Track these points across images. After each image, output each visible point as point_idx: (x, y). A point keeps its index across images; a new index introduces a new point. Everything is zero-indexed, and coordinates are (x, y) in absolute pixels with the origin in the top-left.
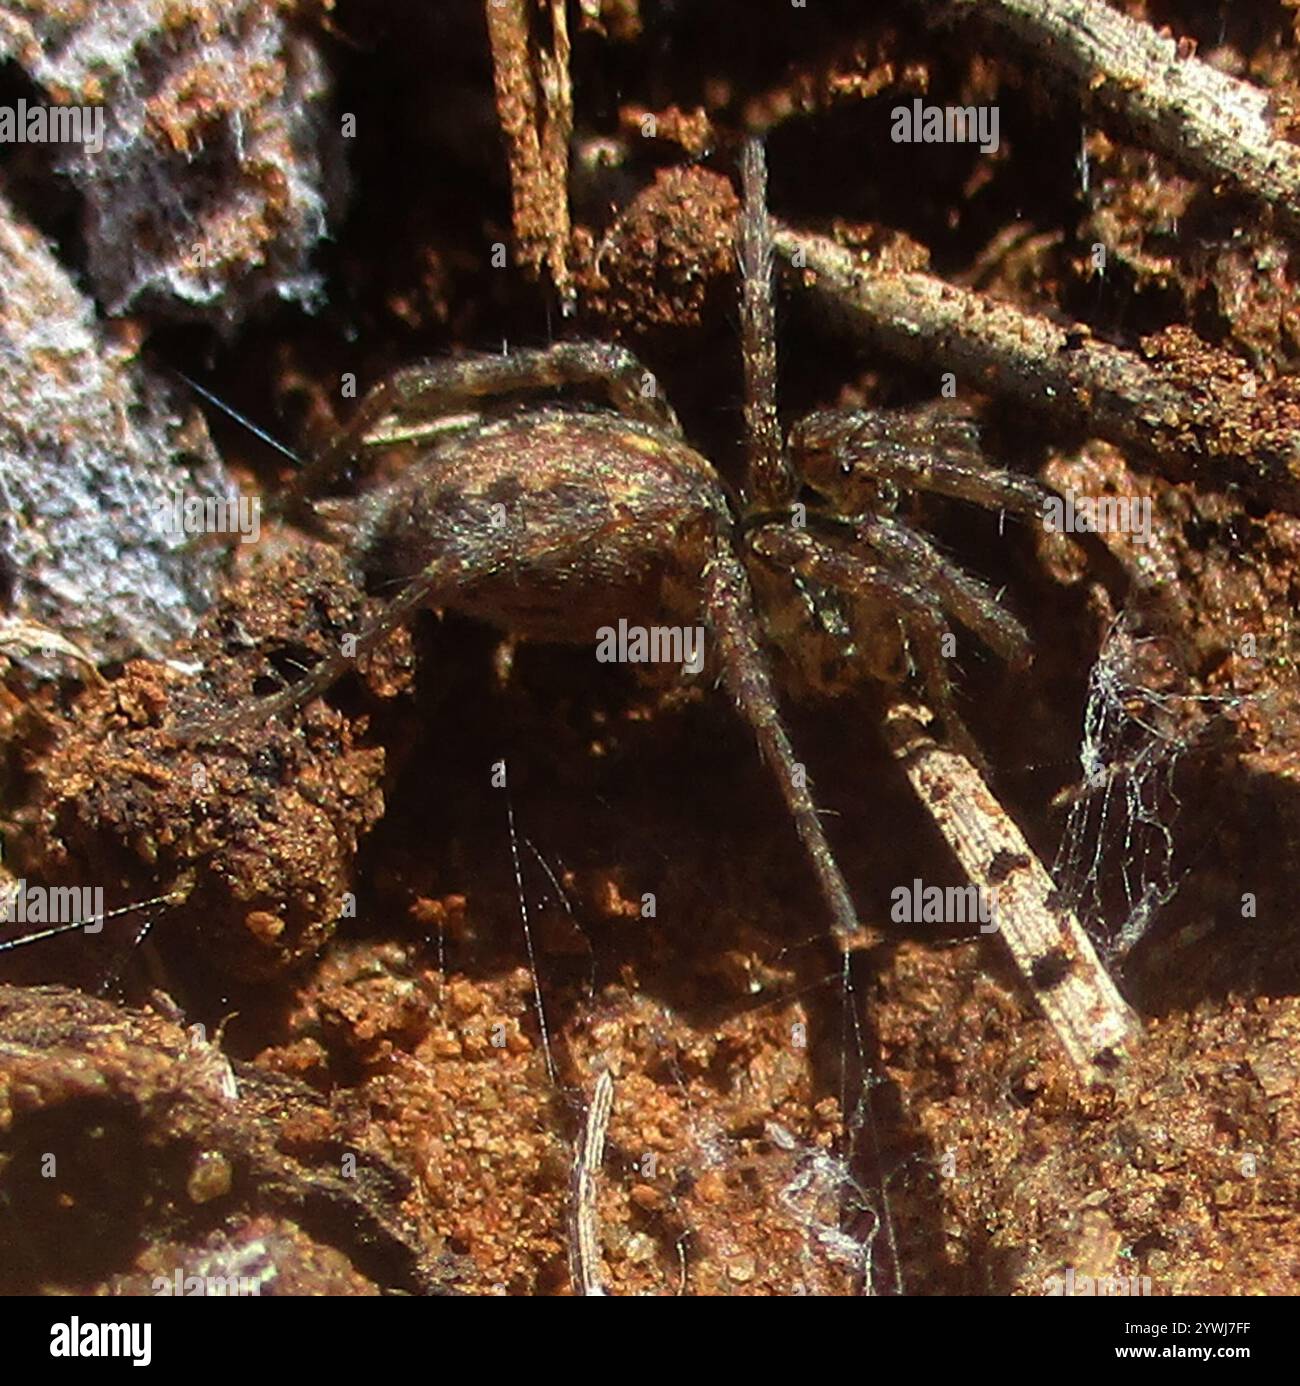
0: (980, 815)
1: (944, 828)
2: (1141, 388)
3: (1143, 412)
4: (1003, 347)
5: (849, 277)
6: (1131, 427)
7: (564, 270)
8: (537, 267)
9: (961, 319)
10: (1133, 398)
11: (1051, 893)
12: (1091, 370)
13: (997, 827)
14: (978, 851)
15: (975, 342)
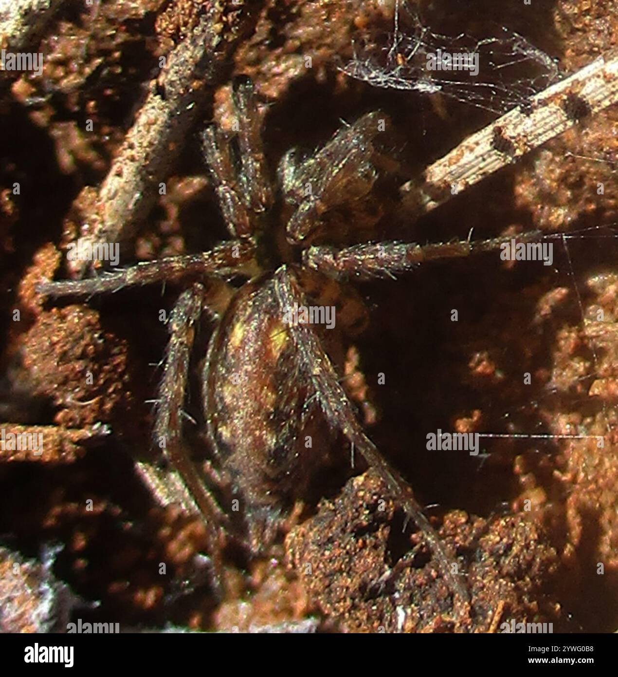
0: (463, 161)
1: (471, 182)
2: (196, 46)
3: (210, 47)
4: (158, 137)
5: (99, 238)
6: (219, 55)
7: (82, 431)
8: (78, 448)
9: (137, 164)
10: (202, 52)
11: (522, 112)
12: (180, 80)
13: (472, 150)
14: (489, 160)
15: (152, 156)
